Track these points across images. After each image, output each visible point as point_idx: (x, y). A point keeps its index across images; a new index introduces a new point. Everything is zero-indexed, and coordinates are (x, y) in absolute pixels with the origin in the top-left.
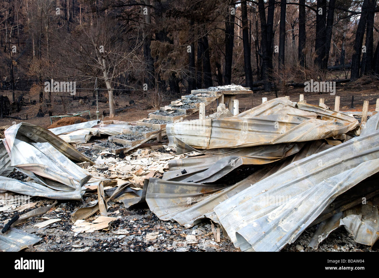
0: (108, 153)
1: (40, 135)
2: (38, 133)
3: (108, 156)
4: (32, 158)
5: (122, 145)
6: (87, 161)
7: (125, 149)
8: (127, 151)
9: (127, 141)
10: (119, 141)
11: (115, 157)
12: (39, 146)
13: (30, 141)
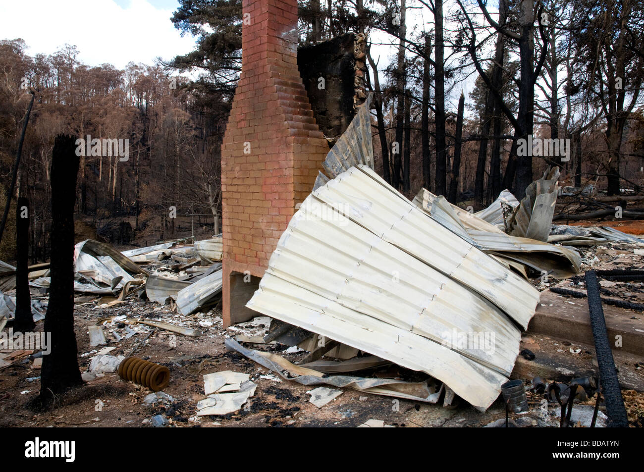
0: (166, 268)
1: (104, 250)
2: (103, 248)
3: (165, 270)
4: (92, 267)
5: (178, 262)
6: (144, 273)
7: (181, 265)
8: (183, 267)
9: (184, 259)
10: (178, 258)
11: (171, 271)
12: (102, 259)
13: (96, 255)
